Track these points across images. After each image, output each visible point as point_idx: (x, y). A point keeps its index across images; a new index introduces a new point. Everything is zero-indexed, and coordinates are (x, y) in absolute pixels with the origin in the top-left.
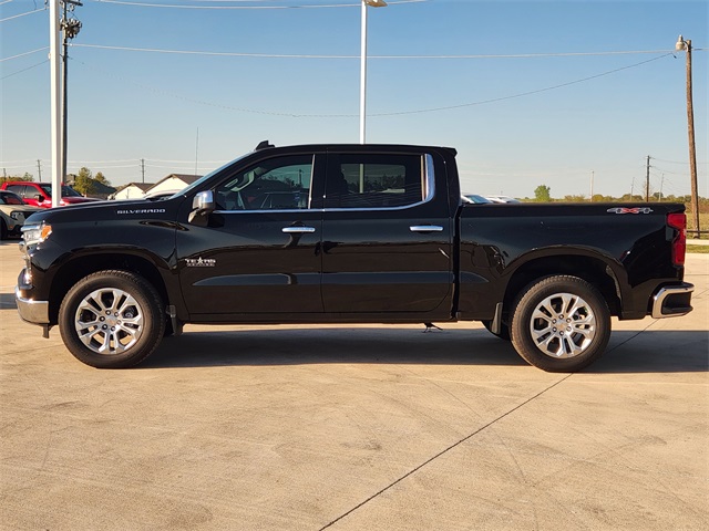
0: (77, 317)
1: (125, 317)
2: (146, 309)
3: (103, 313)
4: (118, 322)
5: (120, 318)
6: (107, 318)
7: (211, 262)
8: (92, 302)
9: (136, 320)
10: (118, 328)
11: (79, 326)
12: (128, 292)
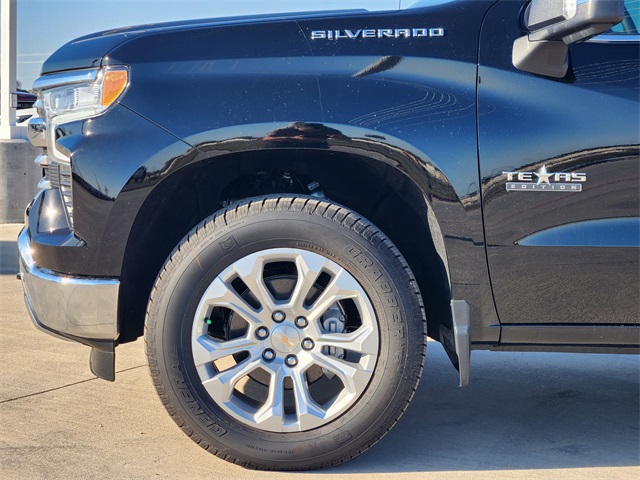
0: (198, 327)
1: (325, 330)
2: (388, 310)
3: (264, 317)
4: (307, 344)
5: (312, 331)
6: (276, 332)
7: (574, 180)
8: (238, 286)
9: (357, 340)
10: (305, 360)
11: (202, 351)
12: (340, 261)
